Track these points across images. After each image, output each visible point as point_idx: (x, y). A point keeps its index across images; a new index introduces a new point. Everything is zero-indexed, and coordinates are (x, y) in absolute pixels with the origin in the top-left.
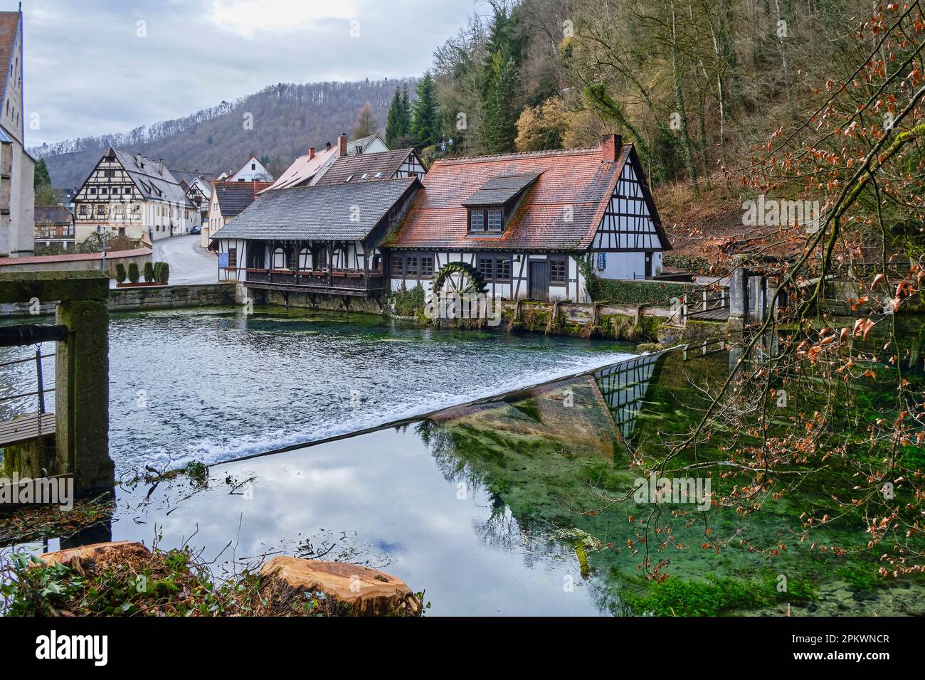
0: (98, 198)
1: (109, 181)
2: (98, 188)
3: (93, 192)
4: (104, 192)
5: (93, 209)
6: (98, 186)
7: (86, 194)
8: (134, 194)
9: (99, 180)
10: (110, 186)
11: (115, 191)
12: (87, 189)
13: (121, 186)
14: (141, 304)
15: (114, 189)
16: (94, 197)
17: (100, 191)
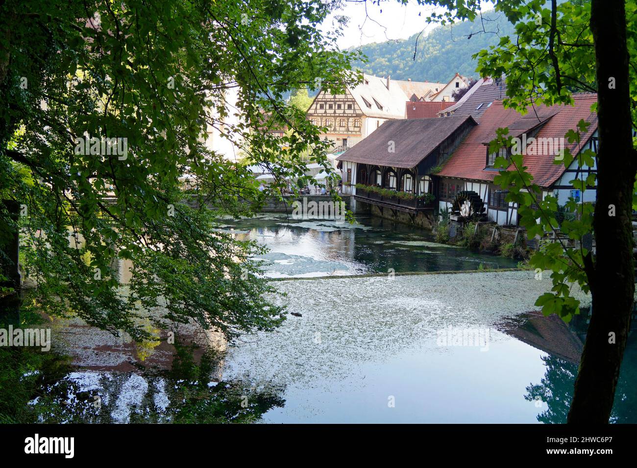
0: (325, 112)
1: (335, 98)
2: (326, 104)
3: (322, 107)
4: (331, 107)
5: (321, 122)
6: (326, 102)
7: (316, 109)
8: (354, 110)
9: (327, 97)
10: (335, 102)
11: (339, 107)
12: (317, 104)
13: (344, 102)
14: (275, 208)
15: (338, 105)
16: (323, 111)
17: (328, 106)
